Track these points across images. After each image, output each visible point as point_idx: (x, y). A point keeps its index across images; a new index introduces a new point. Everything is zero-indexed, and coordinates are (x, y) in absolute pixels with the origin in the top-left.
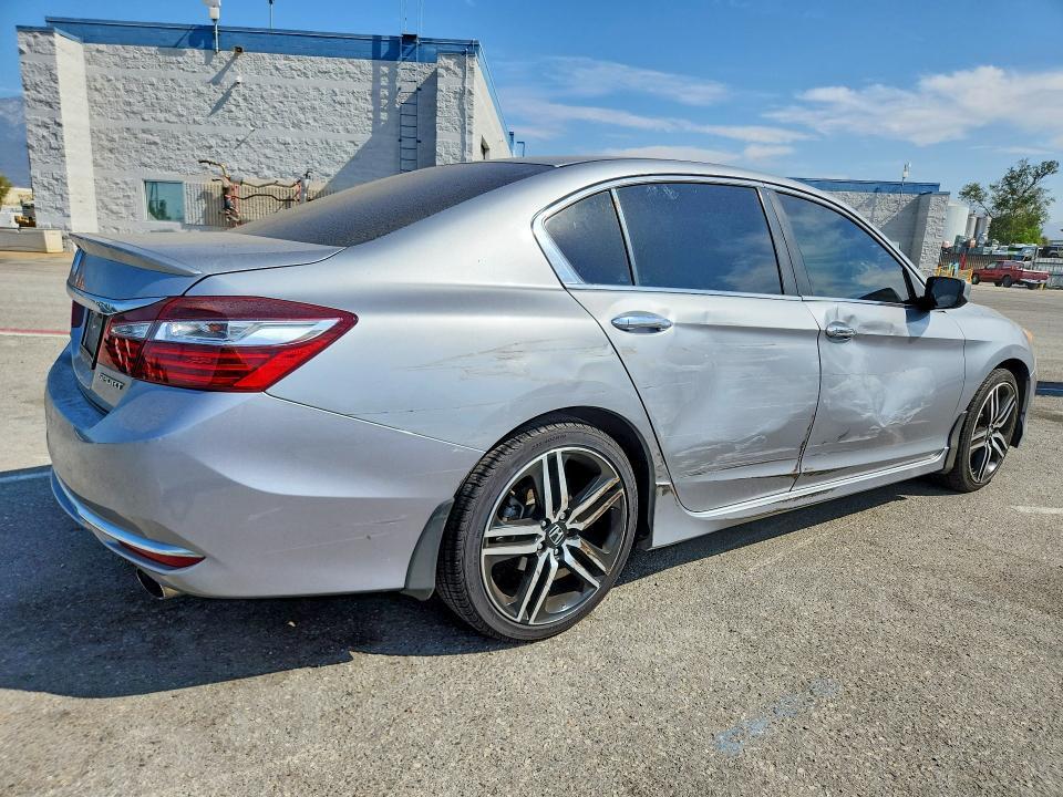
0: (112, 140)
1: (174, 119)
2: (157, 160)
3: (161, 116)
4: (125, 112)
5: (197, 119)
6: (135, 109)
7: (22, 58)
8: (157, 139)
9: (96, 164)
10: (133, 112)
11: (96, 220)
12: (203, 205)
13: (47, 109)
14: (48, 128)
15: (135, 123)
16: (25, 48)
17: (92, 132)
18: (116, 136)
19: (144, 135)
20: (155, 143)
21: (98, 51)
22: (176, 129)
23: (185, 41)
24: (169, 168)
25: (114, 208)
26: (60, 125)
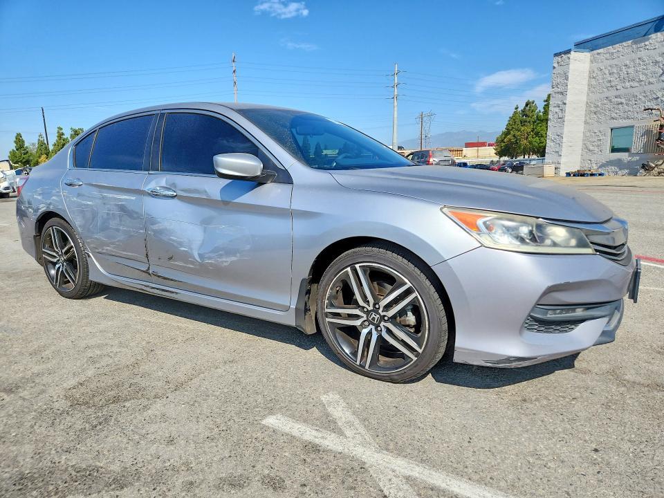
0: (597, 106)
1: (636, 84)
2: (621, 114)
3: (628, 84)
4: (607, 87)
5: (651, 80)
6: (613, 84)
7: (555, 71)
8: (623, 101)
9: (586, 123)
10: (612, 86)
11: (580, 156)
12: (645, 139)
13: (560, 96)
14: (559, 107)
15: (613, 93)
16: (556, 65)
17: (587, 103)
18: (599, 104)
19: (616, 99)
20: (622, 103)
21: (598, 54)
22: (636, 91)
23: (653, 30)
24: (628, 118)
25: (591, 148)
26: (565, 104)
